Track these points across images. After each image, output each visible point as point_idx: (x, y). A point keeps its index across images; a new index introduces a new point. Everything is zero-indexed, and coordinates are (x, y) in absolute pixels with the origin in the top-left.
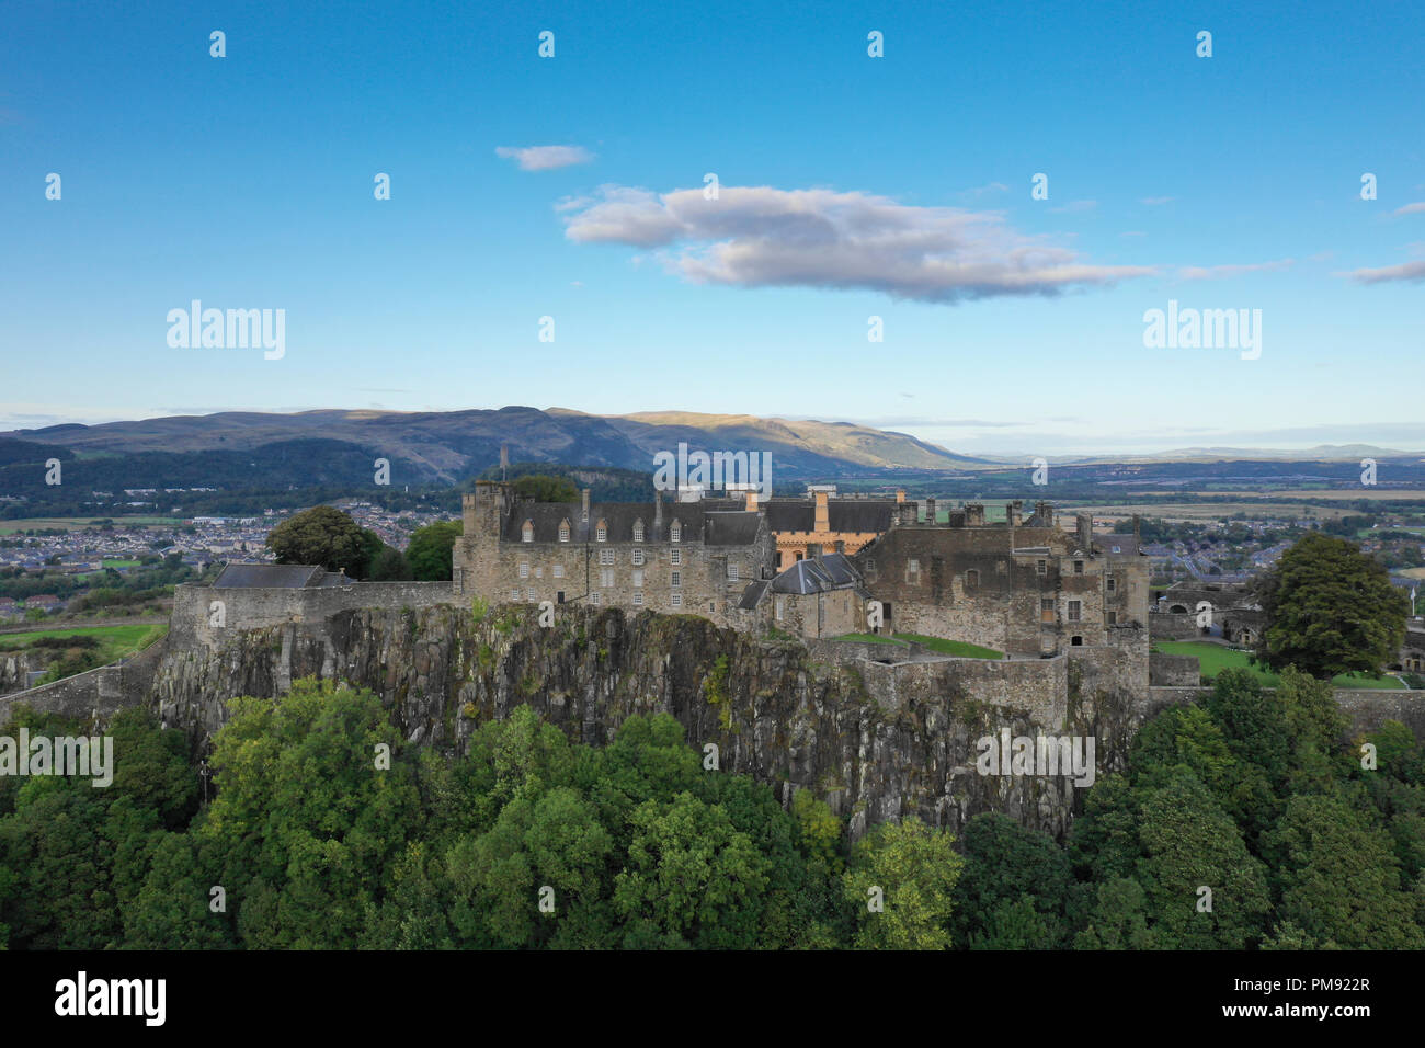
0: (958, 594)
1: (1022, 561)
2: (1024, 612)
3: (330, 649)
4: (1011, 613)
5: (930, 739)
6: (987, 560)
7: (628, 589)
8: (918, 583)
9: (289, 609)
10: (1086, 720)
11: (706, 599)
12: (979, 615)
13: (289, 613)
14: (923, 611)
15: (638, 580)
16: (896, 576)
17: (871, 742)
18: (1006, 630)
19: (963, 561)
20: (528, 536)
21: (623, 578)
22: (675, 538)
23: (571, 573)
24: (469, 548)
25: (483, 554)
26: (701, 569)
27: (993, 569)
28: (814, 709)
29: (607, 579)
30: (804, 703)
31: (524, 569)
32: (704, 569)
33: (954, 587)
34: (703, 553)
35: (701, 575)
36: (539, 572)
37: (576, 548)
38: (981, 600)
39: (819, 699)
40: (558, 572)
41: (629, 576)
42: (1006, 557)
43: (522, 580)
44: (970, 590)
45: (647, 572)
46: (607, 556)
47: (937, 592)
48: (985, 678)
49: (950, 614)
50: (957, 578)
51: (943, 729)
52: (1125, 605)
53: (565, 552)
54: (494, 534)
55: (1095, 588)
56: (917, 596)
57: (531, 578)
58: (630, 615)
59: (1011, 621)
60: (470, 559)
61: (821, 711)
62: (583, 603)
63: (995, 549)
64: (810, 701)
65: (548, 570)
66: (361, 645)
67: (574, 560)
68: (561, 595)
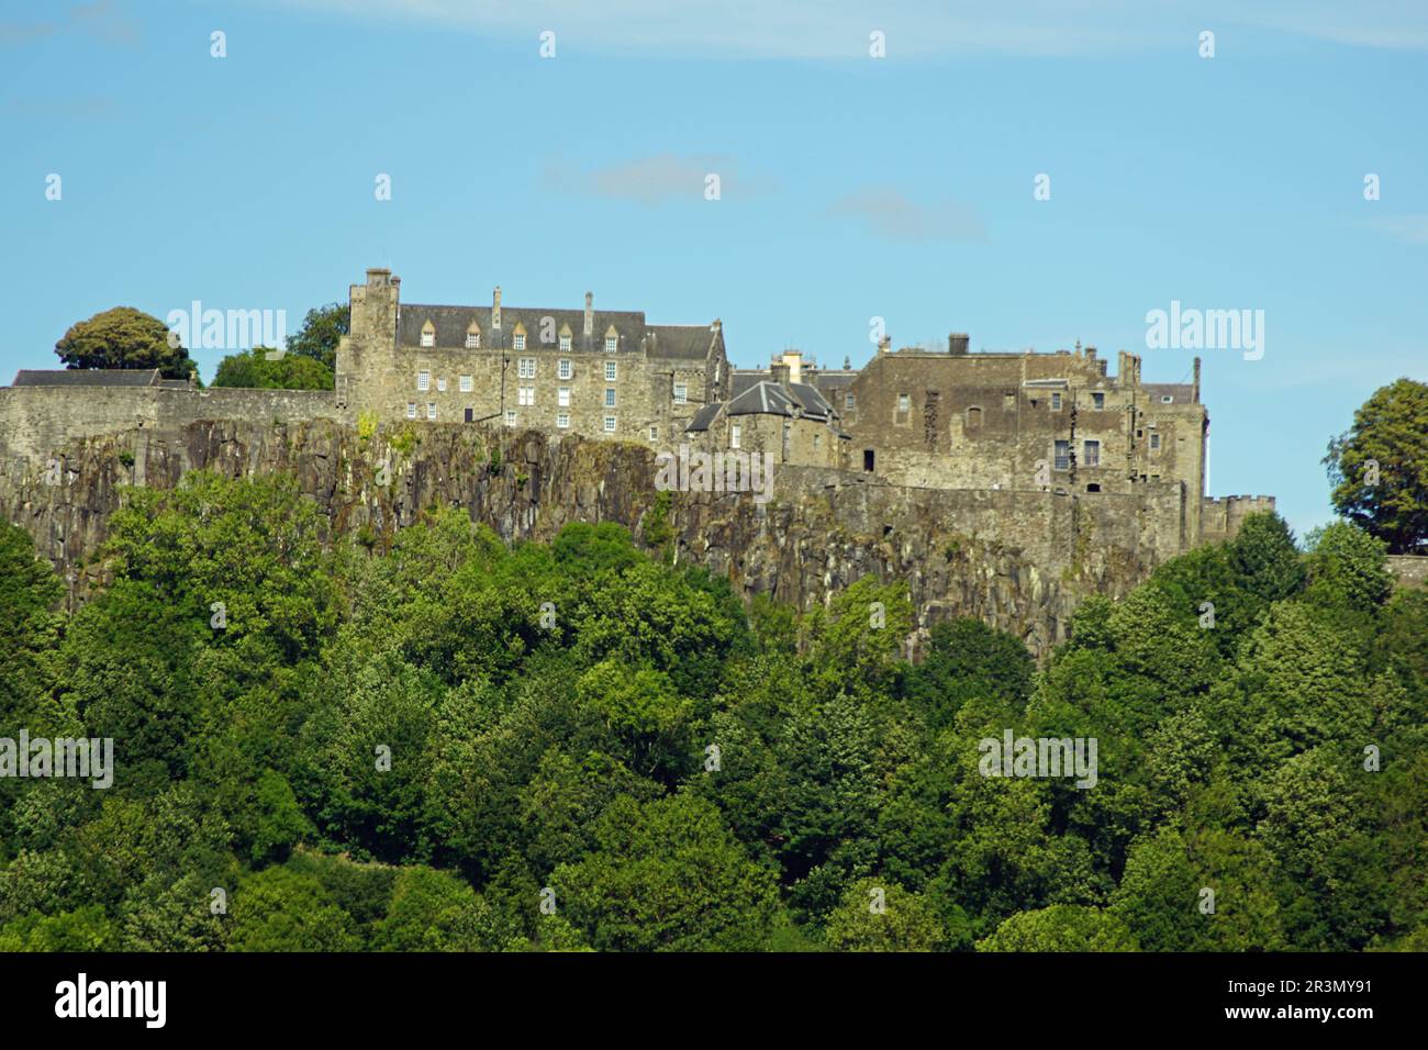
0: (957, 437)
1: (1034, 395)
2: (1034, 456)
3: (186, 464)
4: (1018, 459)
5: (905, 568)
6: (993, 395)
7: (553, 408)
8: (909, 424)
9: (139, 412)
11: (647, 423)
12: (981, 463)
13: (139, 416)
14: (914, 460)
15: (564, 399)
16: (881, 416)
17: (838, 567)
18: (1012, 480)
19: (964, 396)
20: (428, 340)
21: (545, 394)
22: (611, 346)
23: (483, 385)
24: (357, 351)
25: (374, 358)
26: (642, 387)
27: (999, 405)
28: (775, 540)
29: (527, 397)
30: (763, 533)
31: (424, 382)
32: (645, 386)
33: (952, 428)
34: (645, 366)
35: (642, 393)
36: (442, 385)
37: (490, 355)
38: (984, 444)
39: (780, 528)
40: (467, 385)
41: (554, 393)
42: (1015, 391)
43: (422, 392)
44: (971, 432)
45: (576, 388)
46: (527, 368)
47: (931, 437)
48: (973, 508)
49: (947, 463)
50: (956, 418)
51: (920, 558)
52: (1170, 466)
53: (475, 360)
54: (389, 335)
55: (1117, 426)
56: (907, 441)
57: (433, 389)
58: (554, 440)
59: (1018, 468)
60: (358, 364)
61: (782, 541)
62: (496, 424)
63: (1002, 382)
64: (770, 531)
65: (454, 382)
66: (222, 461)
67: (487, 370)
68: (469, 413)
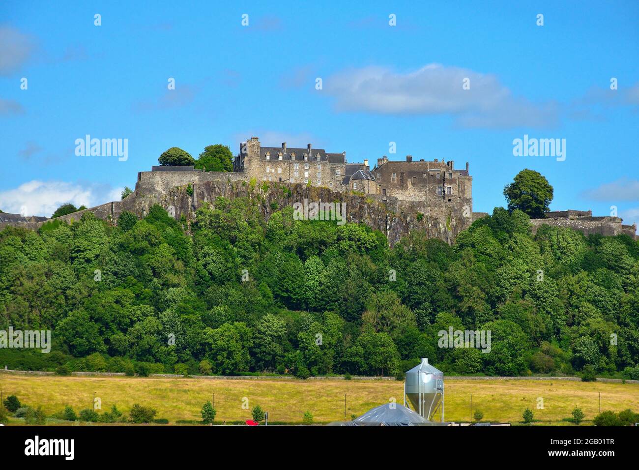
0: (410, 186)
1: (432, 173)
2: (432, 191)
3: (206, 194)
4: (428, 192)
5: (408, 224)
6: (420, 173)
7: (303, 177)
8: (396, 182)
9: (193, 179)
10: (453, 225)
11: (329, 182)
12: (417, 193)
13: (193, 180)
14: (397, 192)
15: (306, 175)
16: (388, 179)
17: (391, 224)
18: (426, 198)
19: (411, 174)
20: (268, 158)
21: (301, 173)
22: (318, 159)
23: (284, 171)
24: (250, 161)
25: (255, 163)
26: (328, 171)
27: (422, 176)
28: (370, 216)
29: (296, 174)
30: (367, 214)
31: (268, 170)
32: (329, 171)
33: (408, 183)
34: (329, 166)
35: (328, 173)
36: (273, 171)
37: (286, 162)
38: (418, 188)
39: (372, 212)
40: (280, 171)
41: (303, 173)
42: (426, 172)
43: (267, 173)
44: (414, 184)
45: (310, 172)
46: (297, 166)
47: (402, 185)
48: (424, 207)
49: (407, 193)
50: (409, 180)
51: (412, 221)
52: (464, 194)
53: (282, 164)
54: (258, 156)
55: (456, 183)
56: (395, 187)
57: (271, 172)
58: (304, 187)
59: (428, 195)
60: (250, 165)
61: (373, 216)
62: (288, 182)
63: (422, 170)
64: (369, 213)
65: (276, 170)
66: (215, 193)
67: (285, 166)
68: (280, 179)
